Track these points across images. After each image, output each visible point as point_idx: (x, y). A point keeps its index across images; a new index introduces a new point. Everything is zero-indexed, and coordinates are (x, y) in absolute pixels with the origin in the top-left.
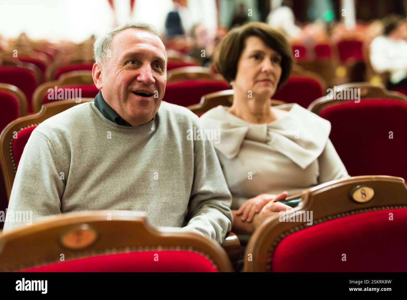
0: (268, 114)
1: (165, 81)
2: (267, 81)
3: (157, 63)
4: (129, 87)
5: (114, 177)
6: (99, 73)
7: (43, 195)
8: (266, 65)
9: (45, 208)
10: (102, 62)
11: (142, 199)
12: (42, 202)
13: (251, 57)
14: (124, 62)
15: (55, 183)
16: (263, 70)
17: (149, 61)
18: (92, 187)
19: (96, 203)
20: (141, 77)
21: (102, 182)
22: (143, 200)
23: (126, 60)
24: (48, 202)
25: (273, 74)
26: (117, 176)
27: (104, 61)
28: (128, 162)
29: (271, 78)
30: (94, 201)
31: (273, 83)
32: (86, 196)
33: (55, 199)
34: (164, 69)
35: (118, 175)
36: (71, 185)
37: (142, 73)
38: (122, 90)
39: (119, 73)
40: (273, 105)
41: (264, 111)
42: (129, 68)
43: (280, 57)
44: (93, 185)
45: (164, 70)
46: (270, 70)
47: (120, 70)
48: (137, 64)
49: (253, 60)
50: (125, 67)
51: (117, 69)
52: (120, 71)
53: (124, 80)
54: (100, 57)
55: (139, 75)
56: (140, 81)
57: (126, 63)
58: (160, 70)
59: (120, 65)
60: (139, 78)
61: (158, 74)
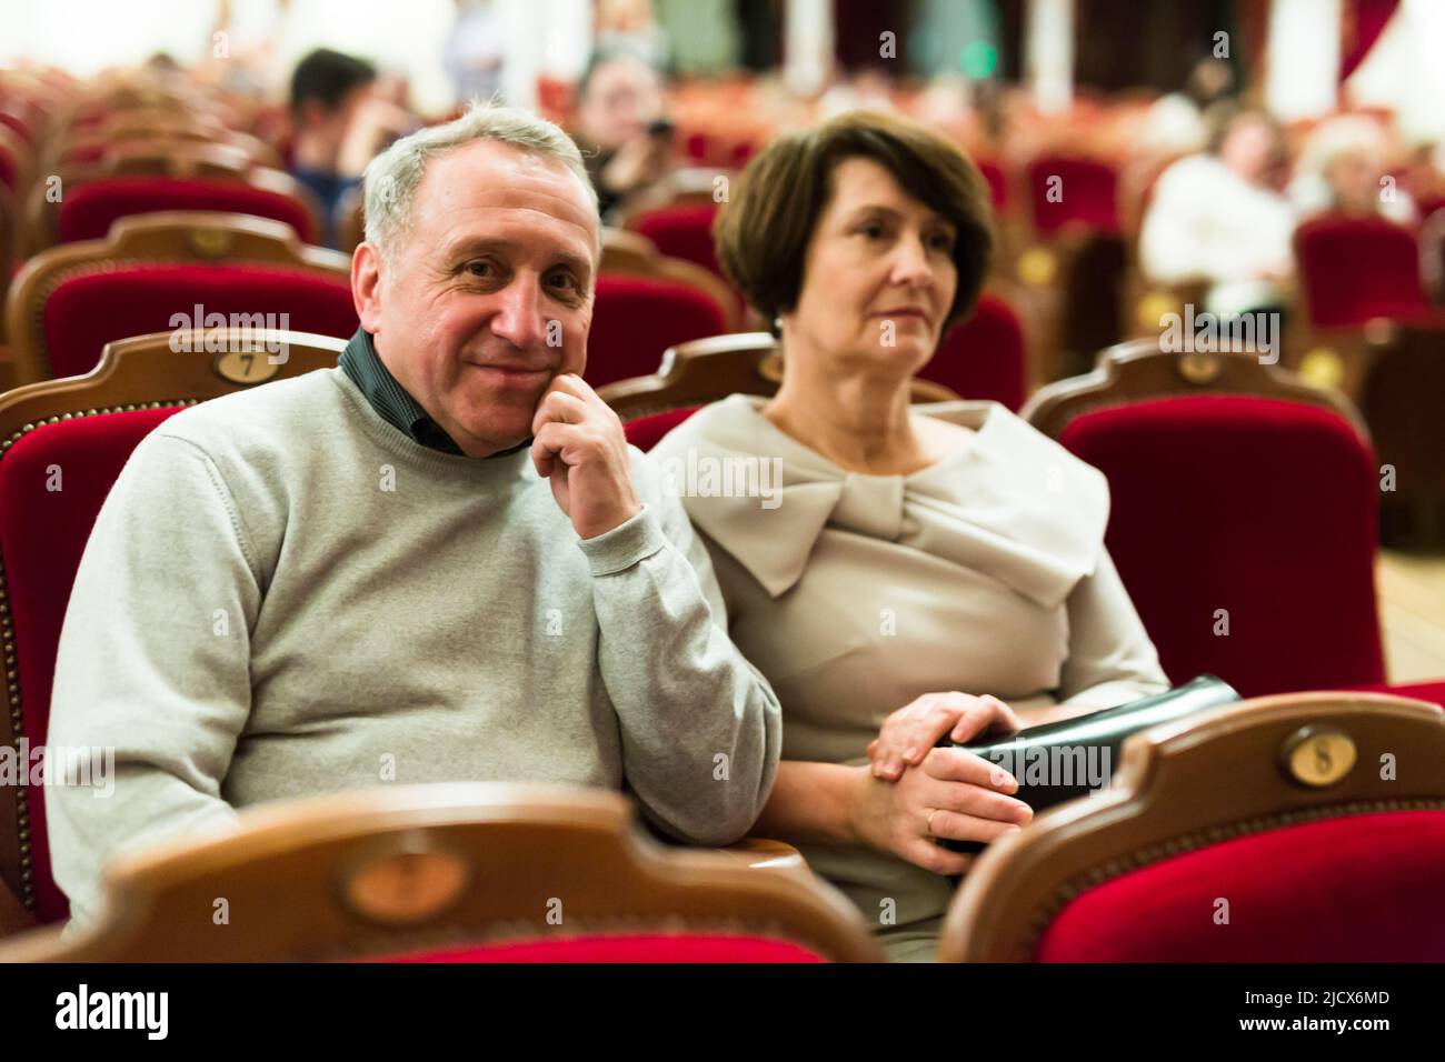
0: (903, 434)
1: (584, 326)
2: (904, 314)
3: (559, 275)
4: (466, 350)
5: (411, 588)
6: (374, 279)
7: (195, 628)
8: (908, 258)
9: (201, 673)
10: (385, 246)
11: (499, 670)
12: (191, 651)
13: (852, 231)
14: (452, 266)
15: (236, 587)
16: (897, 276)
17: (534, 269)
18: (343, 603)
19: (355, 653)
20: (503, 322)
21: (375, 594)
22: (500, 674)
23: (459, 261)
24: (213, 649)
25: (931, 291)
26: (420, 589)
27: (391, 245)
28: (456, 556)
29: (924, 303)
30: (350, 649)
31: (929, 323)
32: (323, 629)
33: (237, 641)
34: (586, 288)
35: (423, 585)
36: (283, 595)
37: (507, 309)
38: (441, 356)
39: (437, 301)
40: (917, 399)
41: (892, 421)
42: (467, 289)
43: (950, 231)
44: (347, 598)
45: (584, 291)
46: (923, 278)
47: (440, 289)
48: (495, 274)
49: (858, 240)
50: (453, 282)
51: (432, 283)
52: (439, 295)
53: (448, 327)
54: (379, 225)
55: (494, 314)
56: (499, 337)
57: (458, 270)
58: (572, 293)
59: (439, 271)
60: (496, 326)
61: (563, 308)
